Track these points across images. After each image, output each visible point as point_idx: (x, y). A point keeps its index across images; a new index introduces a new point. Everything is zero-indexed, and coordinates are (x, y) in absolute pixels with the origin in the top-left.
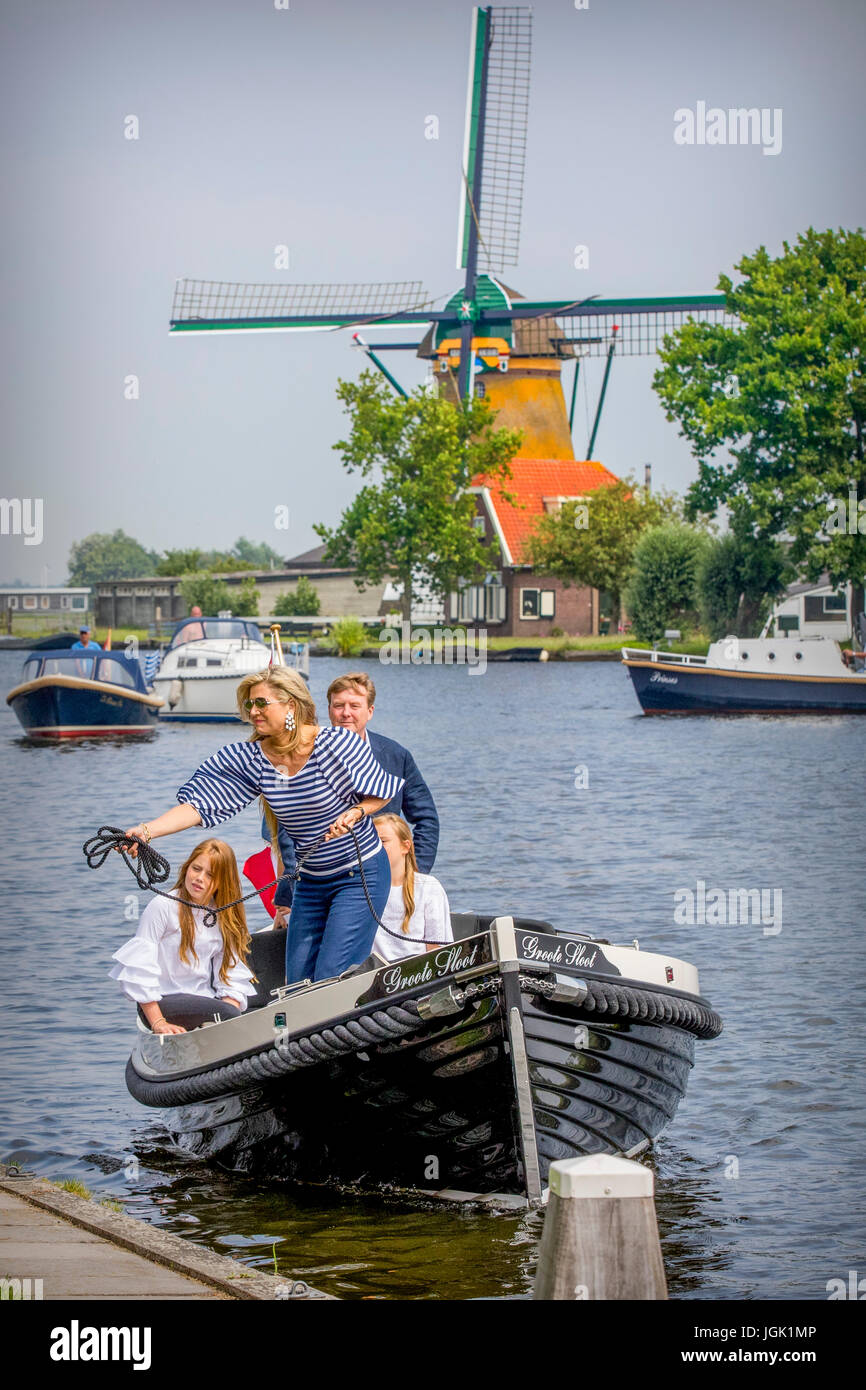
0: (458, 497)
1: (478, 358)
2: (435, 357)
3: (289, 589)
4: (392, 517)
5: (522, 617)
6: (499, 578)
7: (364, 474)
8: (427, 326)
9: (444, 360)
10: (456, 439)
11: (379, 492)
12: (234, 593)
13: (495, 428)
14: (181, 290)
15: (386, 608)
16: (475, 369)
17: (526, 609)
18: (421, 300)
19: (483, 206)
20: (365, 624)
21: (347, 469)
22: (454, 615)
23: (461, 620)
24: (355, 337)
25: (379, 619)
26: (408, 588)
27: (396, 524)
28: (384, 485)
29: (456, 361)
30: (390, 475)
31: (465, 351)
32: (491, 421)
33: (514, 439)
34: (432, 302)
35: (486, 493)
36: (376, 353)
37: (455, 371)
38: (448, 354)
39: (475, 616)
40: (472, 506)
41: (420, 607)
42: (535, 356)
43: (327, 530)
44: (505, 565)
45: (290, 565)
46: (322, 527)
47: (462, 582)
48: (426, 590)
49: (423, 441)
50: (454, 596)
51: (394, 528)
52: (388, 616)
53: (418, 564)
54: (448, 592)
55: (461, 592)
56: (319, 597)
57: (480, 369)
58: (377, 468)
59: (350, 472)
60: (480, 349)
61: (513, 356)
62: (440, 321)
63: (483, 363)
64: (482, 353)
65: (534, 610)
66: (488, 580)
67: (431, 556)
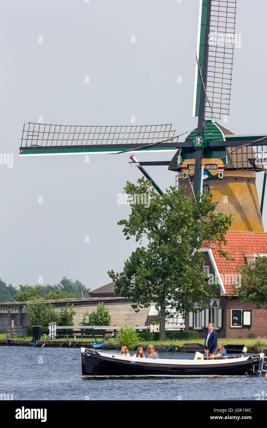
0: (193, 254)
1: (205, 170)
2: (179, 170)
3: (93, 309)
4: (154, 266)
5: (232, 326)
6: (218, 303)
7: (137, 240)
8: (175, 151)
9: (185, 172)
10: (192, 219)
11: (146, 251)
12: (58, 311)
13: (216, 212)
14: (26, 129)
15: (150, 320)
16: (204, 177)
17: (234, 321)
18: (171, 135)
19: (208, 79)
20: (137, 330)
21: (126, 236)
22: (191, 325)
23: (195, 328)
24: (131, 158)
25: (146, 328)
26: (163, 308)
27: (156, 270)
28: (149, 247)
29: (192, 172)
30: (152, 241)
31: (198, 167)
32: (213, 208)
33: (227, 219)
34: (178, 137)
35: (210, 251)
36: (144, 167)
37: (192, 178)
38: (187, 168)
39: (203, 326)
40: (202, 259)
41: (171, 320)
42: (240, 169)
43: (115, 274)
44: (221, 295)
45: (92, 295)
46: (113, 272)
47: (196, 305)
48: (174, 310)
49: (172, 221)
50: (191, 314)
51: (155, 273)
52: (151, 326)
53: (169, 294)
54: (188, 312)
55: (195, 312)
56: (110, 313)
57: (206, 177)
58: (144, 236)
59: (128, 238)
60: (206, 165)
61: (226, 169)
62: (182, 148)
63: (209, 174)
64: (207, 167)
65: (240, 321)
66: (212, 303)
67: (177, 290)
